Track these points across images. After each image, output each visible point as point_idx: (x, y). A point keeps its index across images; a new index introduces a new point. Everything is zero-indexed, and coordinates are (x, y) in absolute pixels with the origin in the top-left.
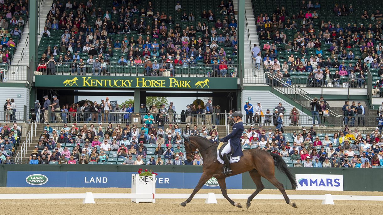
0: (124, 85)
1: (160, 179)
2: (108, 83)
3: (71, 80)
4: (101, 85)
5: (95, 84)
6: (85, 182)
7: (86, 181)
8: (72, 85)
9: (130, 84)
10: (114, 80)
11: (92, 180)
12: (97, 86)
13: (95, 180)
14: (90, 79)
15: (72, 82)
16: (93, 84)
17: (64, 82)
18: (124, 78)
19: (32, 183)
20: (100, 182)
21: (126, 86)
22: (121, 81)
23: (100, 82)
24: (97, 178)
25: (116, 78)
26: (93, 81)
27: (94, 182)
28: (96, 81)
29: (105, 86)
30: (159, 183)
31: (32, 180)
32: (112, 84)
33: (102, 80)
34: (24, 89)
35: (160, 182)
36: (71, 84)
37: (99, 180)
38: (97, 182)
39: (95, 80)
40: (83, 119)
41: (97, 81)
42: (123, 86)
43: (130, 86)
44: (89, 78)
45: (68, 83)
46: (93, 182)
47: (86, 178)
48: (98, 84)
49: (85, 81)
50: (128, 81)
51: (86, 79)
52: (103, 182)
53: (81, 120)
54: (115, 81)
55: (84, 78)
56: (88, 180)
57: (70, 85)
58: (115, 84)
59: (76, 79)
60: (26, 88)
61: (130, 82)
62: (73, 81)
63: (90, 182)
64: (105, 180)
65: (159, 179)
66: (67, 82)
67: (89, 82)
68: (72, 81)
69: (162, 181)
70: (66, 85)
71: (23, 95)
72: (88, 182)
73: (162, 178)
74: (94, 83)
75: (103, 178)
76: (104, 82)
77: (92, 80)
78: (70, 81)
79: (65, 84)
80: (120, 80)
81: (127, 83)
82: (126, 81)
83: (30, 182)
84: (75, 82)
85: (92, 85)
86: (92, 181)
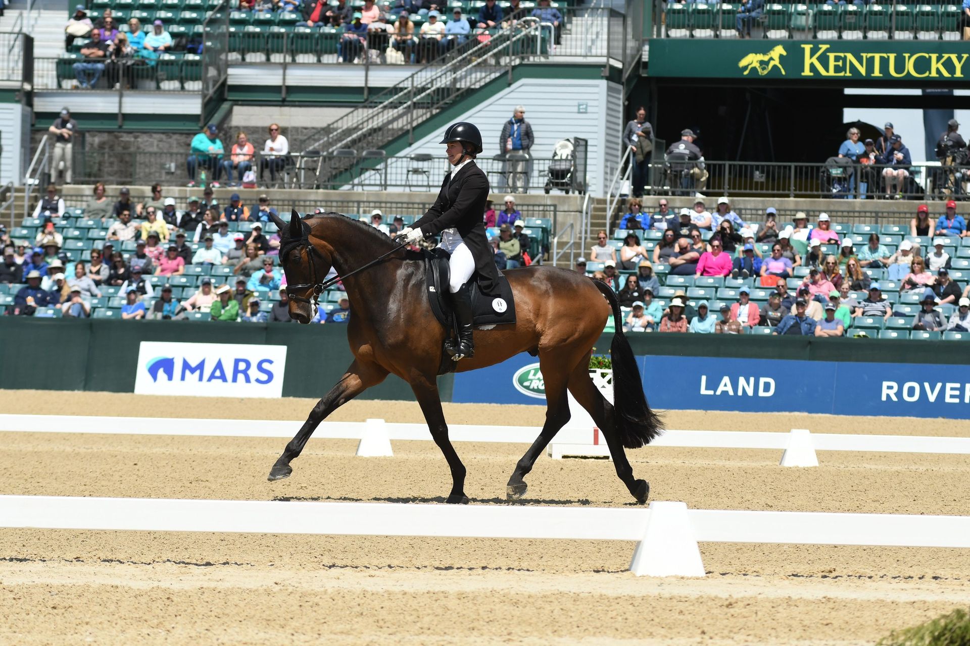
0: (938, 71)
1: (952, 389)
2: (884, 63)
3: (765, 53)
4: (863, 70)
5: (843, 69)
6: (703, 391)
7: (707, 389)
8: (765, 72)
9: (958, 66)
10: (907, 55)
11: (725, 385)
12: (848, 74)
13: (735, 385)
14: (827, 50)
15: (767, 63)
16: (837, 69)
17: (740, 60)
18: (940, 48)
19: (533, 390)
20: (750, 392)
21: (946, 74)
22: (930, 57)
23: (860, 60)
24: (742, 380)
25: (913, 47)
26: (837, 59)
27: (731, 393)
28: (845, 57)
29: (877, 73)
30: (948, 400)
31: (532, 380)
32: (900, 66)
33: (864, 55)
34: (597, 86)
35: (952, 396)
36: (764, 69)
37: (746, 386)
38: (740, 393)
39: (842, 55)
40: (762, 183)
41: (850, 57)
42: (934, 74)
43: (958, 74)
44: (824, 47)
45: (753, 65)
46: (727, 392)
47: (704, 378)
48: (853, 68)
49: (811, 56)
50: (954, 57)
51: (812, 54)
52: (761, 393)
53: (756, 189)
54: (909, 58)
55: (807, 48)
56: (713, 384)
57: (759, 70)
58: (910, 67)
59: (779, 51)
60: (603, 83)
61: (960, 60)
62: (771, 59)
63: (718, 392)
64: (767, 387)
65: (949, 386)
66: (751, 60)
67: (824, 60)
68: (766, 58)
69: (957, 393)
70: (746, 73)
71: (595, 103)
72: (711, 392)
73: (958, 385)
74: (840, 63)
75: (763, 380)
76: (871, 61)
77: (832, 56)
78: (760, 57)
79: (746, 68)
80: (927, 55)
81: (949, 65)
82: (946, 56)
83: (527, 388)
84: (776, 62)
85: (832, 73)
86: (725, 389)
